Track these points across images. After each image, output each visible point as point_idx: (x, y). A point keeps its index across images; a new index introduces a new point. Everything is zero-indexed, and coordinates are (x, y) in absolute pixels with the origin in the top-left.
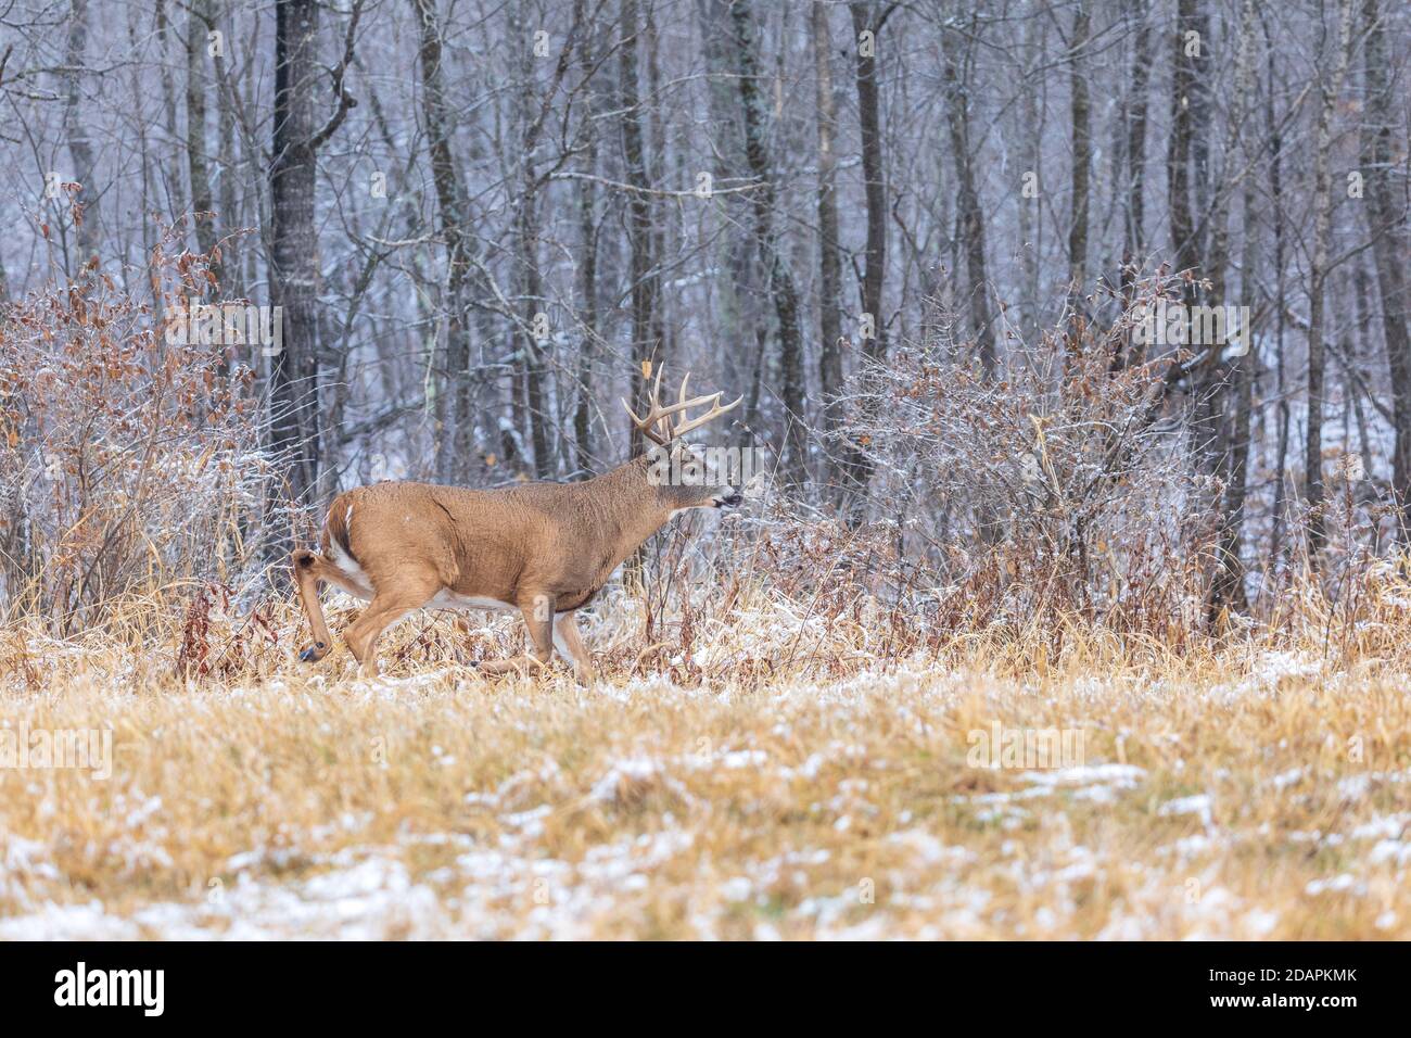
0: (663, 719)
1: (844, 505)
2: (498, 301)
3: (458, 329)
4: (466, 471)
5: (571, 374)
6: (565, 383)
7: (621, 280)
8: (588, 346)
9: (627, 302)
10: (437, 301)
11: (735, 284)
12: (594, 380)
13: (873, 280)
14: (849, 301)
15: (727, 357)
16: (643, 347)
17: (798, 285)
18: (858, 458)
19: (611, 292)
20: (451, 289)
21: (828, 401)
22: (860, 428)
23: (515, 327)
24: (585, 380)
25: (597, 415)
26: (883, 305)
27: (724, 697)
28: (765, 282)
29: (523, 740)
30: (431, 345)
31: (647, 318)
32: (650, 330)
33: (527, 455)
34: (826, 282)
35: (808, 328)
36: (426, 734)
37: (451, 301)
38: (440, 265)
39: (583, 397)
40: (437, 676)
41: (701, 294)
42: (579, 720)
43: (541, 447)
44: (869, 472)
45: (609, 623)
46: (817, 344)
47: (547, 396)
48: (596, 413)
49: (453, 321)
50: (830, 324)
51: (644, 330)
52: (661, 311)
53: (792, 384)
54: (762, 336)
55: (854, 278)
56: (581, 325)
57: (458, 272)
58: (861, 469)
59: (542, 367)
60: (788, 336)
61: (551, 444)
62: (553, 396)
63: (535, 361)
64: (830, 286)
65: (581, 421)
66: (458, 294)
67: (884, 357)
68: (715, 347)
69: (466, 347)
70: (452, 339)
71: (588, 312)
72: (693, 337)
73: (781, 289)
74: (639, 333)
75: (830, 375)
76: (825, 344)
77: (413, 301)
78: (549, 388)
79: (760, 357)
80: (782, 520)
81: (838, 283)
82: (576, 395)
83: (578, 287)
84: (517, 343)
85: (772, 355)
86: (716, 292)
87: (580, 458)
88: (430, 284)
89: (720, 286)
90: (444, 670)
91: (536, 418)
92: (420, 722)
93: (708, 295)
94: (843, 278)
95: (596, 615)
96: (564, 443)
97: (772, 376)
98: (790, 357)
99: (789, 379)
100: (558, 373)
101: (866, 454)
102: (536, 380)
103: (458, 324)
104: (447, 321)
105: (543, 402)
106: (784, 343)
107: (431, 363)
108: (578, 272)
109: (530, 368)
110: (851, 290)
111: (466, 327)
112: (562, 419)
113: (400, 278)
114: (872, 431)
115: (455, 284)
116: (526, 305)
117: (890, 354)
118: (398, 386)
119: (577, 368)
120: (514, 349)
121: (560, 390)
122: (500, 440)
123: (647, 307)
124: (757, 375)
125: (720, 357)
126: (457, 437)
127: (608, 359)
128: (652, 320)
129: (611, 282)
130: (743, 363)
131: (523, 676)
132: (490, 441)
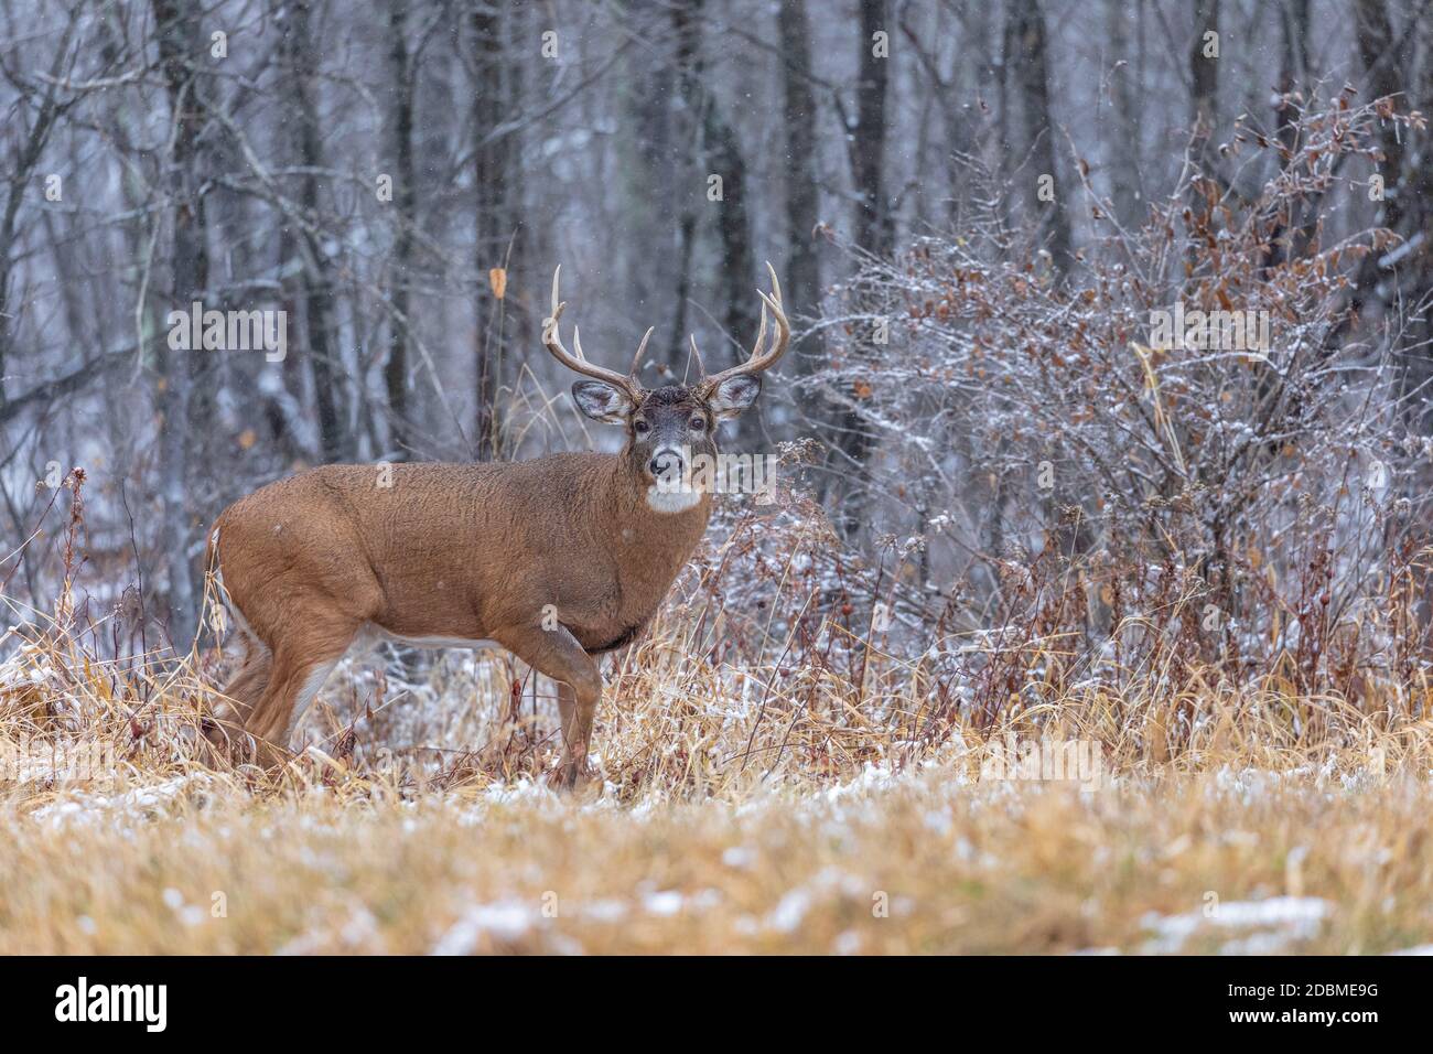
0: (542, 842)
1: (830, 496)
2: (256, 177)
3: (188, 226)
4: (206, 462)
5: (376, 294)
6: (366, 309)
7: (454, 143)
8: (404, 249)
9: (465, 180)
10: (153, 180)
11: (643, 143)
12: (414, 305)
13: (871, 131)
14: (830, 168)
15: (633, 267)
16: (494, 250)
17: (747, 142)
18: (851, 420)
19: (439, 164)
20: (177, 159)
21: (802, 326)
22: (855, 371)
23: (285, 219)
24: (400, 301)
25: (422, 359)
26: (887, 174)
27: (641, 811)
28: (692, 140)
29: (314, 880)
30: (146, 254)
31: (498, 201)
32: (505, 220)
33: (307, 433)
34: (793, 138)
35: (765, 215)
36: (154, 874)
37: (177, 179)
38: (158, 122)
39: (399, 330)
40: (170, 788)
41: (586, 161)
42: (406, 849)
43: (329, 419)
44: (869, 442)
45: (450, 700)
46: (780, 239)
47: (336, 332)
48: (418, 357)
49: (183, 209)
50: (800, 208)
51: (495, 221)
52: (521, 191)
53: (740, 305)
54: (688, 228)
55: (838, 129)
56: (393, 213)
57: (188, 132)
58: (857, 440)
59: (328, 285)
60: (732, 226)
61: (345, 412)
62: (347, 332)
63: (316, 276)
64: (801, 143)
65: (394, 375)
66: (189, 169)
67: (891, 255)
68: (610, 246)
69: (203, 256)
70: (180, 241)
71: (404, 191)
72: (575, 233)
73: (719, 149)
74: (488, 226)
75: (802, 290)
76: (794, 239)
77: (114, 183)
78: (342, 318)
79: (685, 262)
80: (730, 522)
81: (811, 138)
82: (385, 332)
83: (385, 154)
84: (287, 248)
85: (706, 260)
86: (611, 159)
87: (394, 433)
88: (142, 152)
89: (620, 149)
90: (181, 780)
91: (321, 370)
92: (142, 859)
93: (599, 167)
94: (821, 128)
95: (427, 688)
96: (367, 409)
97: (707, 296)
98: (737, 262)
99: (735, 296)
100: (354, 294)
101: (865, 413)
102: (319, 305)
103: (190, 217)
104: (171, 214)
105: (331, 344)
106: (727, 241)
107: (145, 282)
108: (384, 131)
109: (309, 286)
110: (834, 150)
111: (203, 223)
112: (364, 368)
113: (93, 146)
114: (874, 376)
115: (182, 151)
116: (299, 185)
117: (900, 251)
118: (90, 323)
119: (387, 283)
120: (283, 259)
121: (358, 320)
122: (261, 409)
123: (499, 184)
124: (683, 290)
125: (621, 264)
126: (191, 401)
127: (439, 269)
128: (508, 204)
129: (438, 147)
130: (659, 272)
131: (309, 786)
132: (244, 412)
